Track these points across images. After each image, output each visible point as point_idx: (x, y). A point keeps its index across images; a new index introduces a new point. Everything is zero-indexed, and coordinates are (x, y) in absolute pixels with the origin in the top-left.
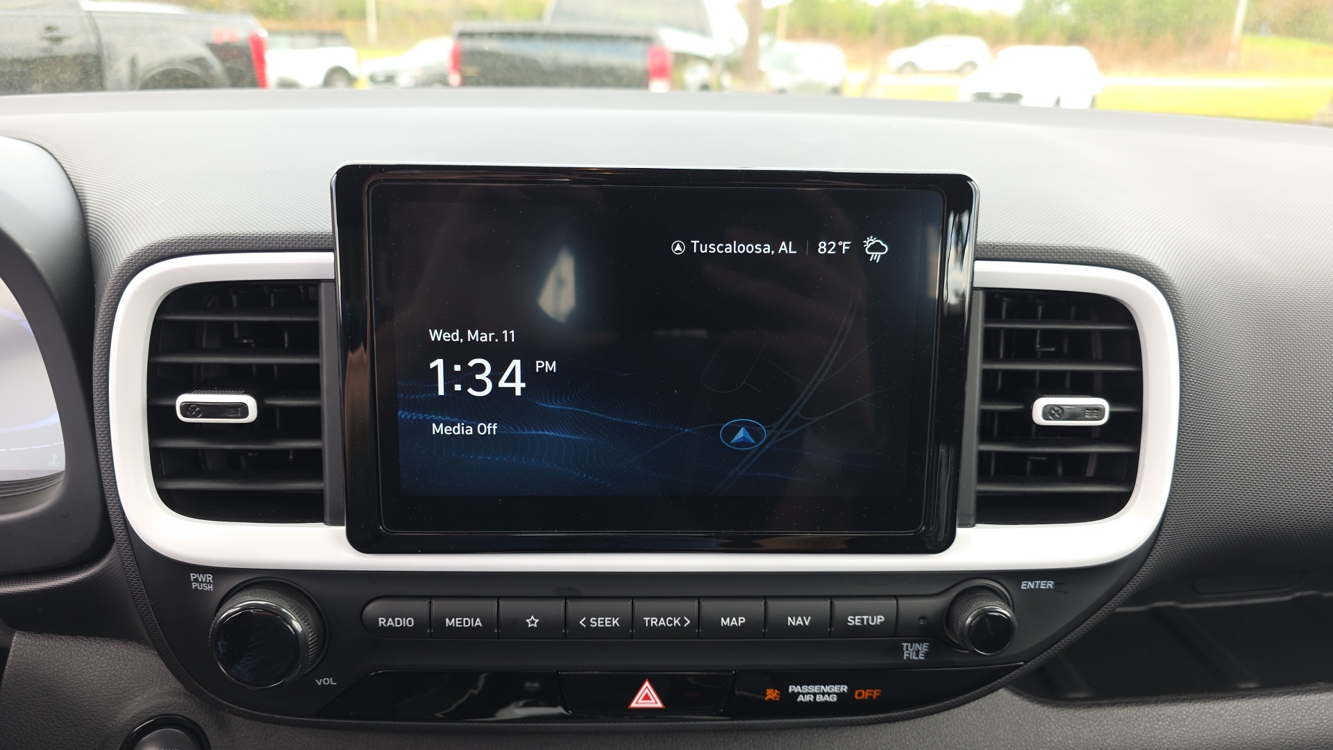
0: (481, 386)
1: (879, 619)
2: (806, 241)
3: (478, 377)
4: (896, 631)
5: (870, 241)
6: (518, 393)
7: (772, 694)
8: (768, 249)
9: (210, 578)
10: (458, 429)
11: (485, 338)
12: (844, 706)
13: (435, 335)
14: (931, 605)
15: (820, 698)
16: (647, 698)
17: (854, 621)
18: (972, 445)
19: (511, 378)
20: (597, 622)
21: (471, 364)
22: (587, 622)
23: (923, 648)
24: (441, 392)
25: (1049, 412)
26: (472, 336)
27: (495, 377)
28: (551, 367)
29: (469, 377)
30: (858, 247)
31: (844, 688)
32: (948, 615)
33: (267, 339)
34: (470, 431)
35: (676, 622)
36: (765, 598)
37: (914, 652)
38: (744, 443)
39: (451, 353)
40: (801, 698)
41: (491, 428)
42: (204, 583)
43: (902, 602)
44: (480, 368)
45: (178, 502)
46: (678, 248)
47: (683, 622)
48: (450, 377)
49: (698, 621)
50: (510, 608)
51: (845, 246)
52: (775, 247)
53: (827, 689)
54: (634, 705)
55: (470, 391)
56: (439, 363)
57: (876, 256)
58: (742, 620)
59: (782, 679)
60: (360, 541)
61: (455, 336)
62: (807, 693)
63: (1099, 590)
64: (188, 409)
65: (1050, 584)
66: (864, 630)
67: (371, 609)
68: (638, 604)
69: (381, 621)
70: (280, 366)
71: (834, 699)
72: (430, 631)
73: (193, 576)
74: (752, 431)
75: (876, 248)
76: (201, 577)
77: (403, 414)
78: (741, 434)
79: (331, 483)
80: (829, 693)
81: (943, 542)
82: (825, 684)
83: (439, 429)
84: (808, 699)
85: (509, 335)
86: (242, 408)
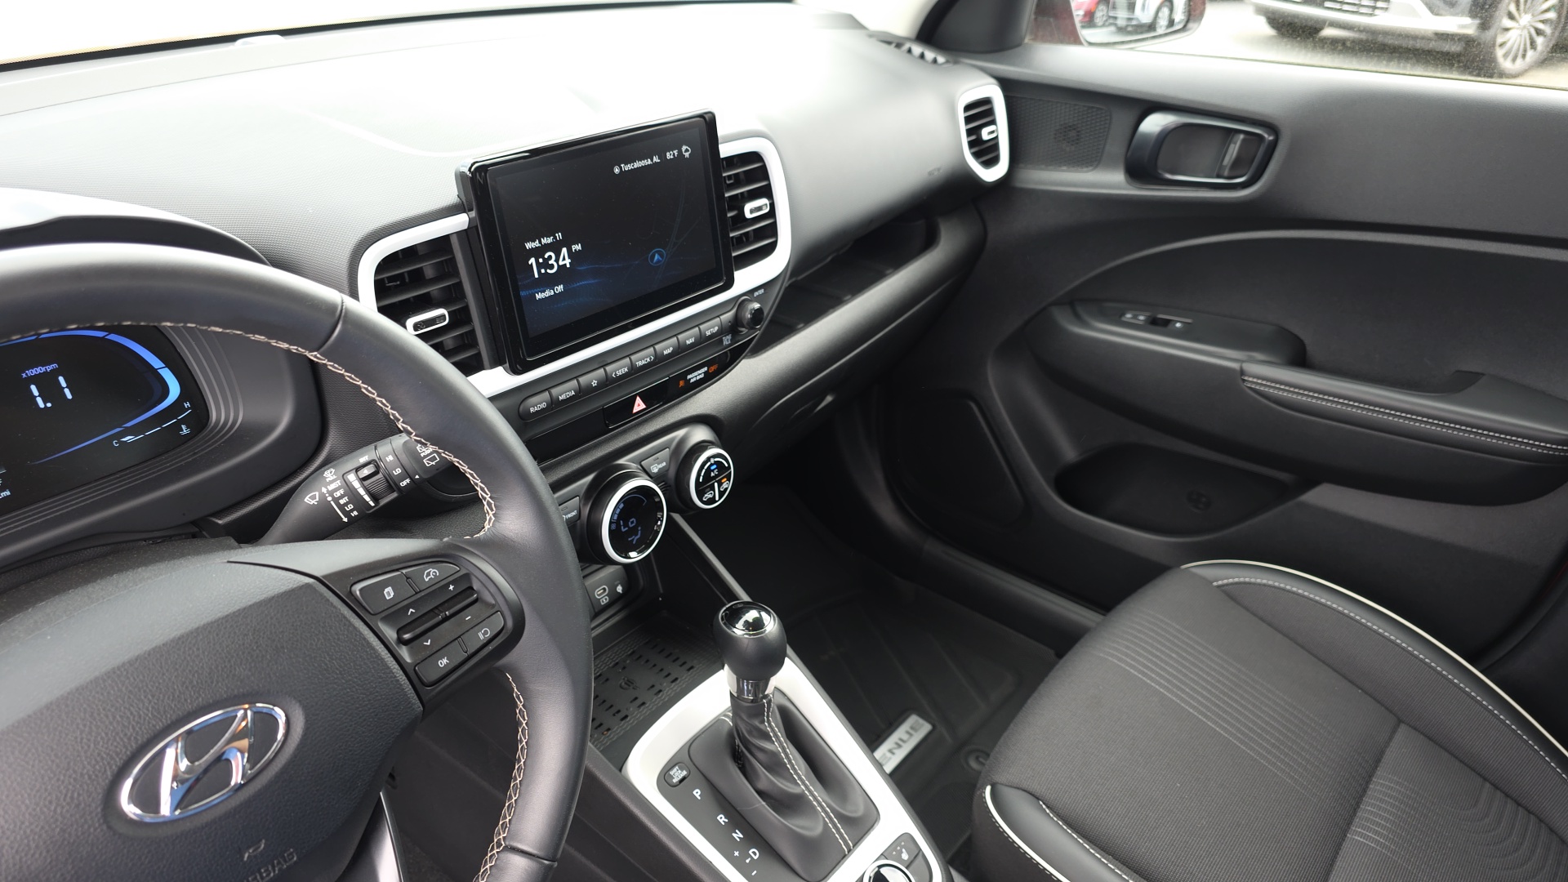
0: (552, 267)
1: (716, 328)
2: (662, 155)
3: (550, 262)
4: (721, 332)
5: (684, 148)
6: (568, 266)
7: (682, 382)
8: (649, 162)
10: (548, 293)
11: (549, 240)
12: (707, 377)
13: (529, 245)
14: (728, 316)
15: (698, 378)
16: (639, 405)
17: (708, 333)
19: (564, 259)
20: (619, 373)
21: (546, 256)
22: (616, 375)
23: (730, 337)
24: (536, 276)
25: (750, 211)
26: (545, 241)
27: (557, 261)
28: (579, 247)
29: (546, 265)
30: (680, 152)
31: (706, 369)
32: (736, 317)
34: (553, 292)
35: (648, 360)
36: (675, 335)
37: (727, 340)
38: (658, 261)
39: (538, 252)
40: (692, 381)
41: (560, 288)
43: (722, 317)
44: (550, 257)
46: (617, 170)
47: (650, 359)
48: (539, 266)
49: (656, 356)
50: (583, 380)
51: (676, 152)
52: (652, 160)
53: (699, 372)
54: (635, 411)
55: (549, 271)
56: (532, 261)
57: (687, 155)
58: (671, 349)
59: (682, 375)
60: (515, 371)
61: (536, 244)
62: (694, 377)
63: (776, 290)
64: (416, 326)
65: (763, 291)
66: (711, 336)
67: (523, 407)
68: (633, 357)
69: (534, 407)
71: (703, 375)
72: (553, 406)
74: (661, 255)
75: (687, 151)
77: (522, 293)
78: (657, 257)
79: (484, 344)
80: (699, 375)
81: (729, 284)
82: (699, 369)
83: (539, 296)
84: (694, 379)
85: (559, 236)
86: (442, 317)
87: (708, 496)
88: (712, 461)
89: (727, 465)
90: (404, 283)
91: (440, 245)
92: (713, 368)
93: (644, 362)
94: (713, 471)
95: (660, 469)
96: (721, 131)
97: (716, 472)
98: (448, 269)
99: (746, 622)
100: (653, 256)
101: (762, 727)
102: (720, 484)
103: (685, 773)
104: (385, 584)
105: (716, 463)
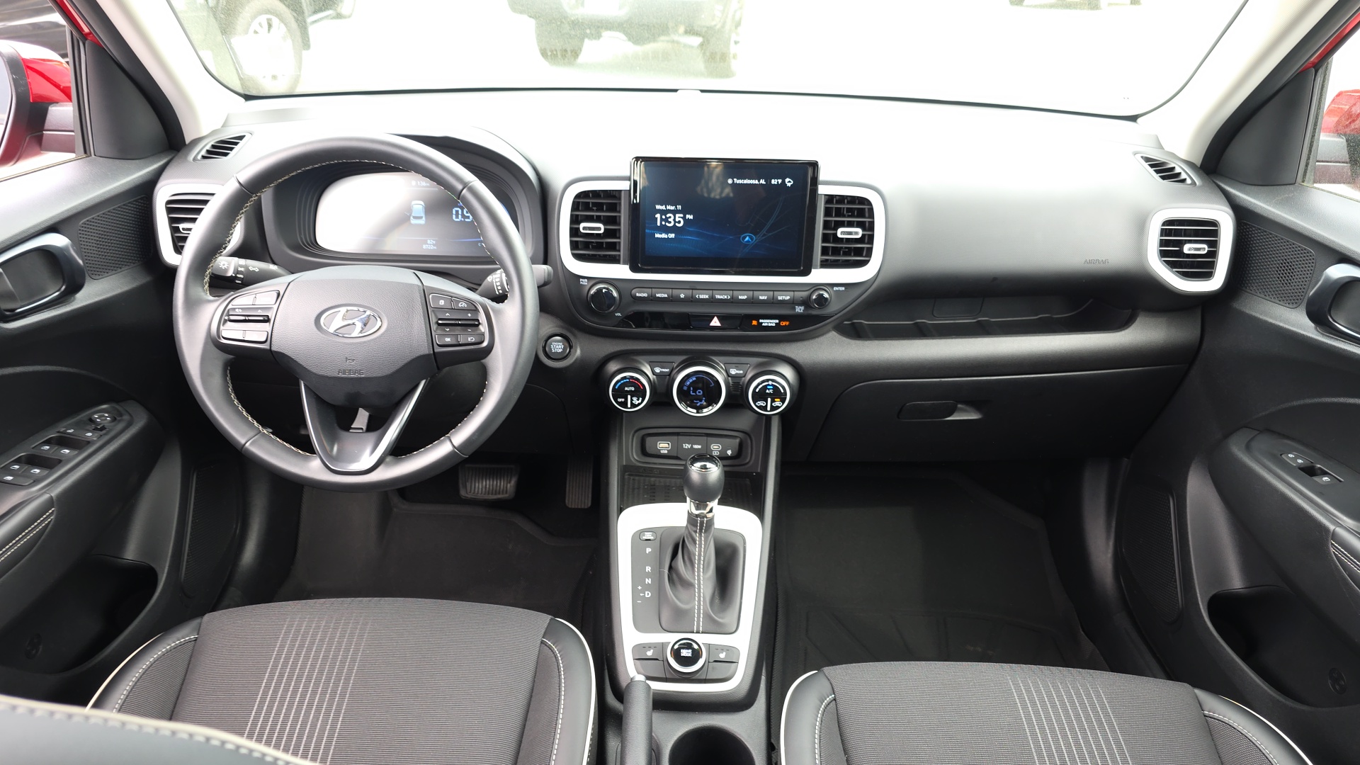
0: (670, 222)
1: (788, 298)
2: (768, 180)
3: (669, 220)
4: (792, 303)
5: (787, 180)
6: (681, 225)
7: (754, 323)
8: (757, 182)
9: (586, 280)
10: (664, 236)
11: (672, 208)
12: (778, 327)
13: (658, 207)
14: (805, 294)
15: (770, 325)
16: (715, 322)
17: (780, 298)
18: (818, 244)
20: (701, 297)
21: (668, 216)
22: (699, 297)
23: (802, 308)
25: (842, 233)
26: (669, 207)
27: (674, 220)
28: (691, 217)
29: (667, 220)
30: (783, 182)
31: (777, 321)
32: (810, 296)
33: (599, 207)
34: (666, 236)
35: (726, 297)
36: (753, 290)
37: (800, 309)
38: (748, 241)
39: (663, 212)
40: (763, 324)
41: (672, 236)
42: (584, 282)
43: (796, 293)
44: (670, 217)
45: (579, 257)
46: (730, 182)
47: (728, 298)
48: (662, 219)
49: (732, 297)
50: (676, 292)
51: (780, 181)
52: (759, 181)
53: (772, 321)
54: (711, 324)
55: (667, 224)
56: (658, 216)
57: (789, 185)
58: (745, 297)
59: (758, 317)
60: (632, 270)
61: (663, 207)
62: (766, 322)
63: (857, 291)
64: (584, 228)
65: (843, 289)
66: (783, 302)
67: (633, 291)
68: (714, 292)
69: (637, 295)
70: (604, 216)
71: (774, 325)
72: (652, 299)
73: (581, 280)
74: (751, 237)
75: (789, 182)
76: (583, 280)
77: (647, 231)
78: (747, 239)
79: (623, 251)
80: (772, 323)
81: (806, 272)
82: (771, 319)
83: (657, 236)
84: (766, 324)
85: (679, 207)
86: (599, 229)
87: (761, 403)
88: (770, 383)
89: (782, 391)
90: (587, 207)
91: (614, 195)
92: (783, 323)
93: (721, 297)
94: (769, 389)
95: (736, 374)
96: (822, 176)
97: (771, 391)
98: (614, 207)
99: (705, 465)
100: (745, 237)
101: (693, 534)
102: (773, 401)
103: (652, 538)
104: (442, 298)
105: (772, 385)
